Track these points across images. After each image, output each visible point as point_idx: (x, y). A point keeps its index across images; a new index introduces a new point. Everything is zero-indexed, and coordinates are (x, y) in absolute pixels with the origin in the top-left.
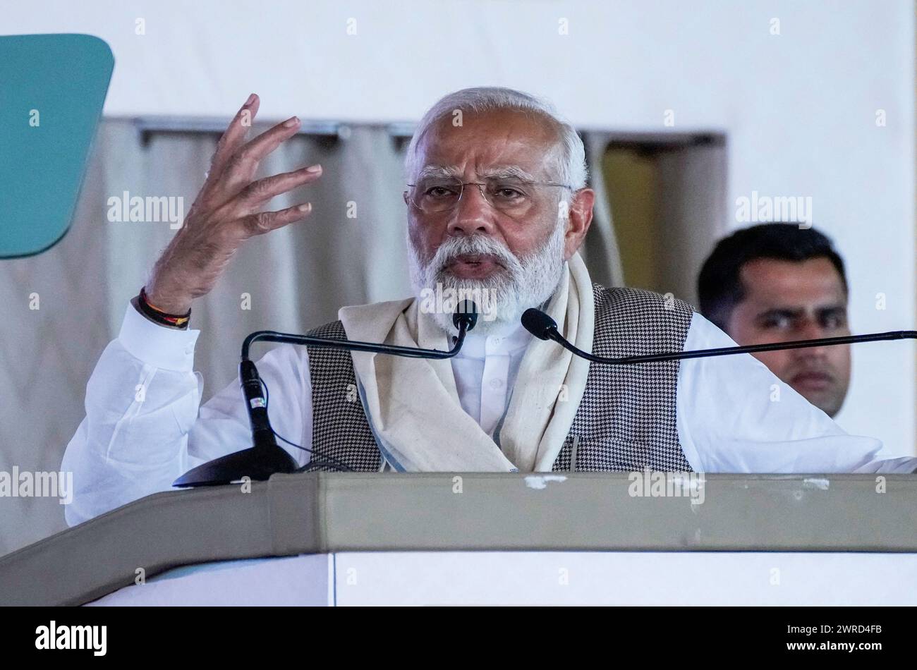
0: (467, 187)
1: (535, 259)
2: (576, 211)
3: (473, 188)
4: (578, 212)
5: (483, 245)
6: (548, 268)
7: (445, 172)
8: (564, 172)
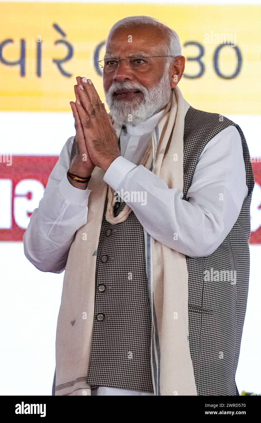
0: (121, 61)
1: (154, 88)
2: (177, 66)
3: (124, 62)
4: (178, 66)
5: (128, 86)
6: (161, 92)
7: (112, 56)
8: (167, 51)
